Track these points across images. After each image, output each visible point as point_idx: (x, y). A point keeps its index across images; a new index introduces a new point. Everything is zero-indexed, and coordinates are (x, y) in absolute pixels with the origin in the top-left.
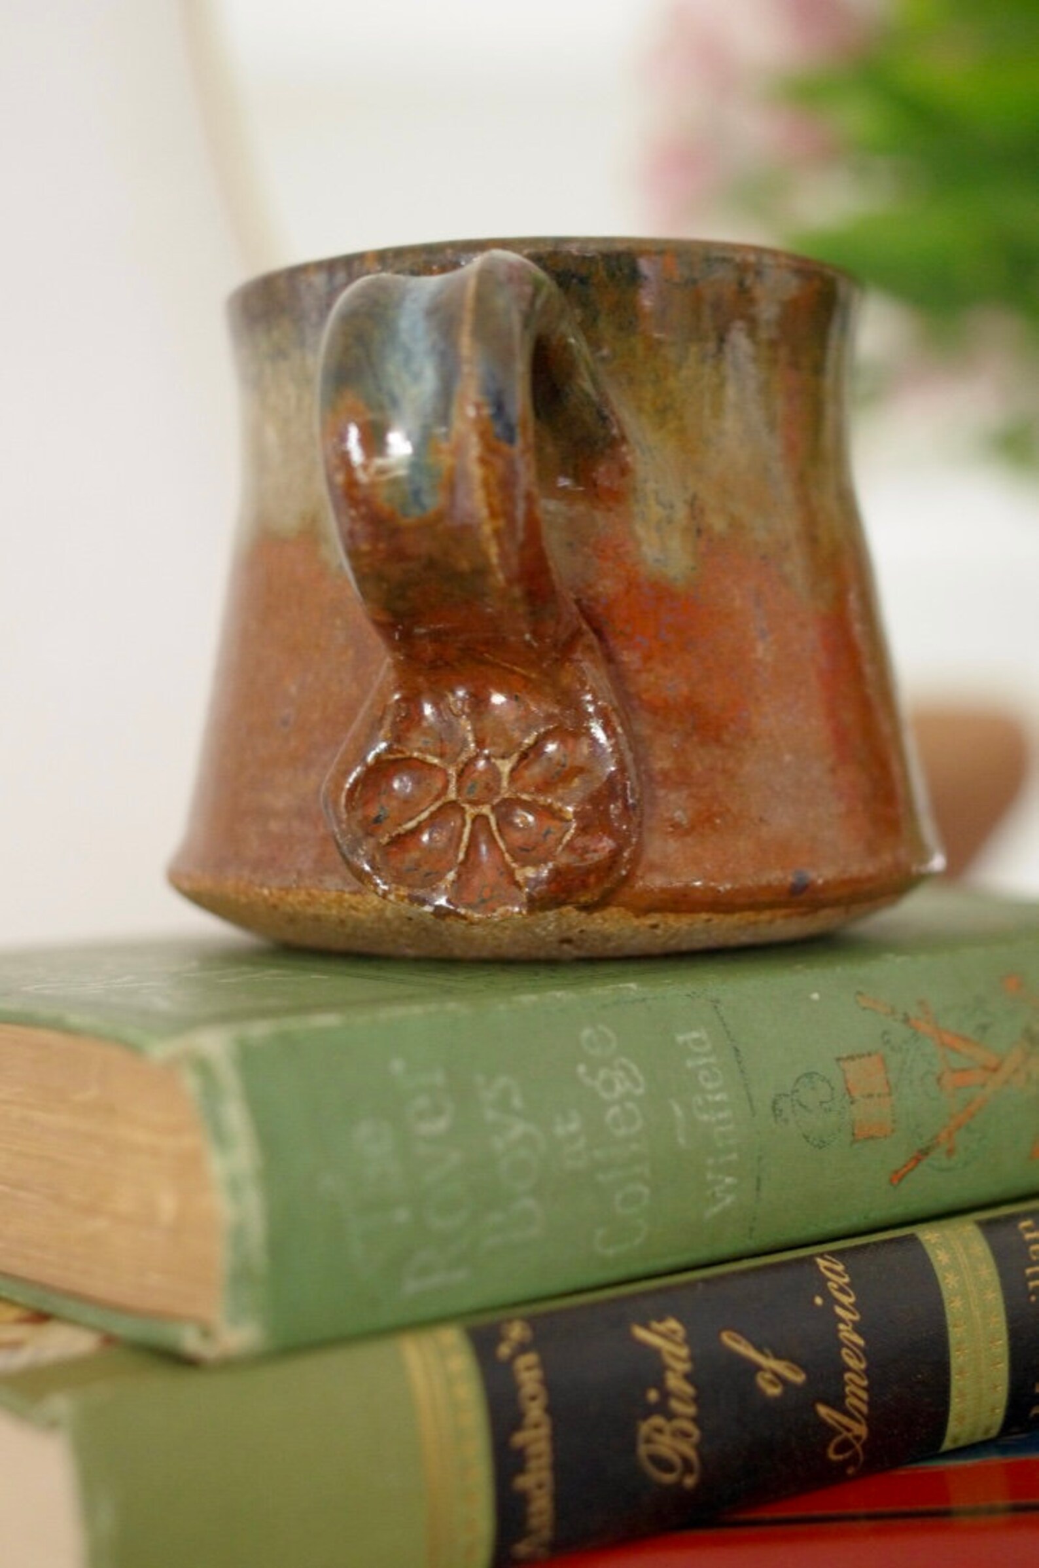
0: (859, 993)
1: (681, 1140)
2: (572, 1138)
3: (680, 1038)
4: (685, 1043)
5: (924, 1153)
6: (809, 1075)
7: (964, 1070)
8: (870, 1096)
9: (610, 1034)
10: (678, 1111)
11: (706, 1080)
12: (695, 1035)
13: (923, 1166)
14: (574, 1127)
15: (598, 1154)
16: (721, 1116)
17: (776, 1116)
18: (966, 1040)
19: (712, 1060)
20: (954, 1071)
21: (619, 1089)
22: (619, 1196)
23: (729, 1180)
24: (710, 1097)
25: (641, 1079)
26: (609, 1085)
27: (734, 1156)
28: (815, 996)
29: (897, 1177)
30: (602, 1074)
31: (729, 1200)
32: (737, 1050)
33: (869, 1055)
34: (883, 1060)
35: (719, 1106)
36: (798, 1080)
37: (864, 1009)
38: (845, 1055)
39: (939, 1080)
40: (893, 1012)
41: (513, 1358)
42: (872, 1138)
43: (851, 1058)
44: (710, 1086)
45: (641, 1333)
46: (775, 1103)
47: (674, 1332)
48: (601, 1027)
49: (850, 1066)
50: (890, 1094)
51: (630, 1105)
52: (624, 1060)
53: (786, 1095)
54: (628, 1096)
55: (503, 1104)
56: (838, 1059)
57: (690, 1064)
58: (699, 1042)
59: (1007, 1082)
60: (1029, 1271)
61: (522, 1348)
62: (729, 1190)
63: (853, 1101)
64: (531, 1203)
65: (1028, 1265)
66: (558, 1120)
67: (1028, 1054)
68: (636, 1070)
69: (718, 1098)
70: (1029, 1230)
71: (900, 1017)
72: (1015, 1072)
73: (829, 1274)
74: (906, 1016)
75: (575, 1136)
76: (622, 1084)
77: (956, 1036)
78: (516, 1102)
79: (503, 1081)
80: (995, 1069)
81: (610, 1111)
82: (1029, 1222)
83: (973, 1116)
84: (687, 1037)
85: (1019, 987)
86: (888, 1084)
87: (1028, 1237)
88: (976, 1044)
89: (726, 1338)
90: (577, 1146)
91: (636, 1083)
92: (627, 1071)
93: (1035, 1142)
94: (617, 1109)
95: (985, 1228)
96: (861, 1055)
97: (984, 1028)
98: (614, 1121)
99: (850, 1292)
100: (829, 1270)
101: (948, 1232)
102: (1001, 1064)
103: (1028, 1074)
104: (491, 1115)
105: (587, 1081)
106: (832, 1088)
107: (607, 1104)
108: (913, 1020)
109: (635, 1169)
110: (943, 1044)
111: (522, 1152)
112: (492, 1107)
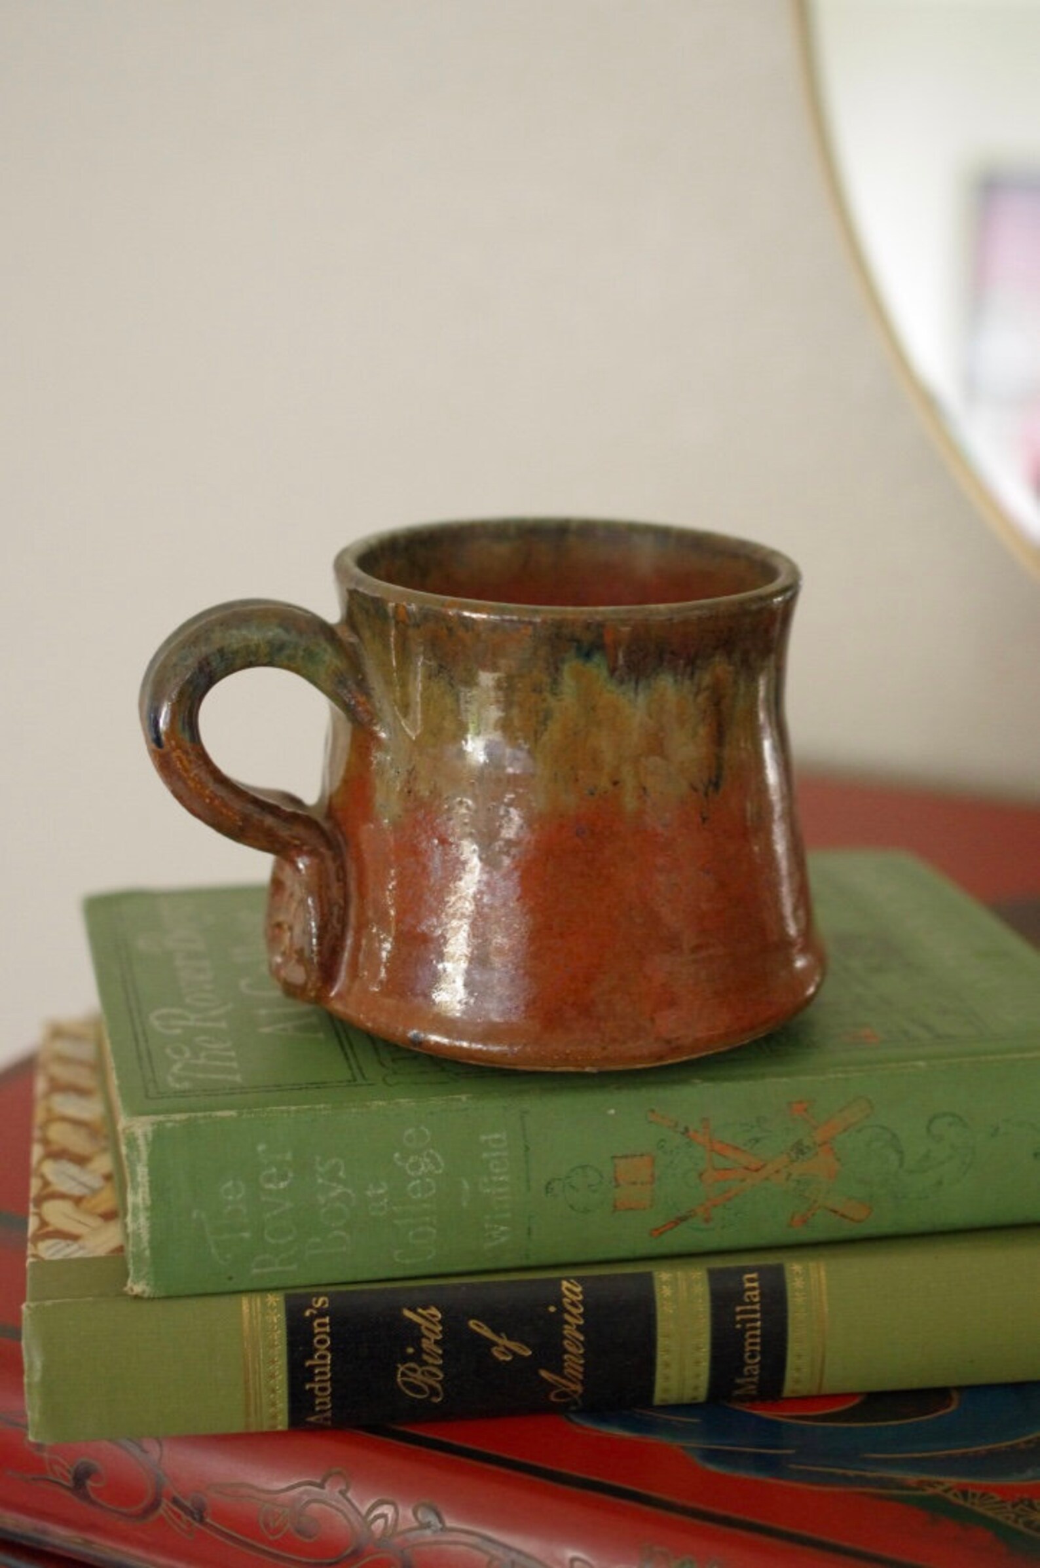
0: (653, 1111)
1: (465, 1204)
2: (378, 1198)
3: (483, 1138)
4: (486, 1141)
5: (680, 1219)
6: (583, 1167)
7: (724, 1169)
8: (634, 1183)
9: (427, 1132)
10: (466, 1185)
11: (495, 1166)
12: (497, 1136)
13: (683, 1226)
14: (381, 1191)
15: (395, 1208)
16: (501, 1190)
17: (547, 1192)
18: (736, 1149)
19: (505, 1154)
20: (716, 1169)
21: (423, 1169)
22: (411, 1233)
23: (503, 1228)
24: (495, 1178)
25: (442, 1164)
26: (416, 1166)
27: (508, 1215)
29: (657, 1233)
30: (411, 1160)
31: (503, 1239)
32: (527, 1148)
33: (642, 1155)
34: (653, 1159)
35: (501, 1184)
36: (572, 1170)
37: (651, 1122)
38: (619, 1154)
39: (701, 1175)
40: (676, 1125)
41: (313, 1318)
42: (631, 1209)
43: (626, 1157)
44: (497, 1171)
45: (405, 1312)
46: (549, 1183)
47: (434, 1316)
48: (422, 1128)
49: (622, 1162)
50: (651, 1183)
51: (429, 1180)
52: (431, 1151)
53: (559, 1179)
54: (429, 1174)
55: (331, 1175)
56: (614, 1157)
57: (485, 1155)
58: (499, 1141)
59: (767, 1179)
60: (738, 1309)
61: (321, 1313)
62: (503, 1233)
63: (618, 1186)
64: (343, 1234)
65: (741, 1305)
66: (371, 1186)
67: (792, 1161)
68: (439, 1158)
69: (501, 1179)
70: (751, 1280)
71: (681, 1129)
72: (777, 1172)
73: (567, 1293)
74: (687, 1130)
75: (381, 1197)
76: (426, 1166)
77: (728, 1145)
78: (341, 1174)
79: (334, 1161)
80: (757, 1170)
81: (413, 1183)
82: (754, 1276)
83: (729, 1199)
84: (490, 1137)
85: (806, 1110)
86: (652, 1176)
87: (748, 1285)
88: (744, 1151)
89: (472, 1324)
90: (381, 1203)
91: (437, 1166)
92: (432, 1158)
93: (792, 1218)
94: (418, 1181)
95: (713, 1275)
96: (635, 1156)
97: (757, 1140)
98: (414, 1190)
99: (580, 1306)
100: (569, 1290)
101: (680, 1274)
102: (763, 1166)
103: (790, 1175)
104: (320, 1181)
105: (400, 1163)
106: (602, 1176)
107: (410, 1179)
108: (691, 1132)
109: (427, 1219)
110: (713, 1150)
111: (338, 1204)
112: (322, 1176)
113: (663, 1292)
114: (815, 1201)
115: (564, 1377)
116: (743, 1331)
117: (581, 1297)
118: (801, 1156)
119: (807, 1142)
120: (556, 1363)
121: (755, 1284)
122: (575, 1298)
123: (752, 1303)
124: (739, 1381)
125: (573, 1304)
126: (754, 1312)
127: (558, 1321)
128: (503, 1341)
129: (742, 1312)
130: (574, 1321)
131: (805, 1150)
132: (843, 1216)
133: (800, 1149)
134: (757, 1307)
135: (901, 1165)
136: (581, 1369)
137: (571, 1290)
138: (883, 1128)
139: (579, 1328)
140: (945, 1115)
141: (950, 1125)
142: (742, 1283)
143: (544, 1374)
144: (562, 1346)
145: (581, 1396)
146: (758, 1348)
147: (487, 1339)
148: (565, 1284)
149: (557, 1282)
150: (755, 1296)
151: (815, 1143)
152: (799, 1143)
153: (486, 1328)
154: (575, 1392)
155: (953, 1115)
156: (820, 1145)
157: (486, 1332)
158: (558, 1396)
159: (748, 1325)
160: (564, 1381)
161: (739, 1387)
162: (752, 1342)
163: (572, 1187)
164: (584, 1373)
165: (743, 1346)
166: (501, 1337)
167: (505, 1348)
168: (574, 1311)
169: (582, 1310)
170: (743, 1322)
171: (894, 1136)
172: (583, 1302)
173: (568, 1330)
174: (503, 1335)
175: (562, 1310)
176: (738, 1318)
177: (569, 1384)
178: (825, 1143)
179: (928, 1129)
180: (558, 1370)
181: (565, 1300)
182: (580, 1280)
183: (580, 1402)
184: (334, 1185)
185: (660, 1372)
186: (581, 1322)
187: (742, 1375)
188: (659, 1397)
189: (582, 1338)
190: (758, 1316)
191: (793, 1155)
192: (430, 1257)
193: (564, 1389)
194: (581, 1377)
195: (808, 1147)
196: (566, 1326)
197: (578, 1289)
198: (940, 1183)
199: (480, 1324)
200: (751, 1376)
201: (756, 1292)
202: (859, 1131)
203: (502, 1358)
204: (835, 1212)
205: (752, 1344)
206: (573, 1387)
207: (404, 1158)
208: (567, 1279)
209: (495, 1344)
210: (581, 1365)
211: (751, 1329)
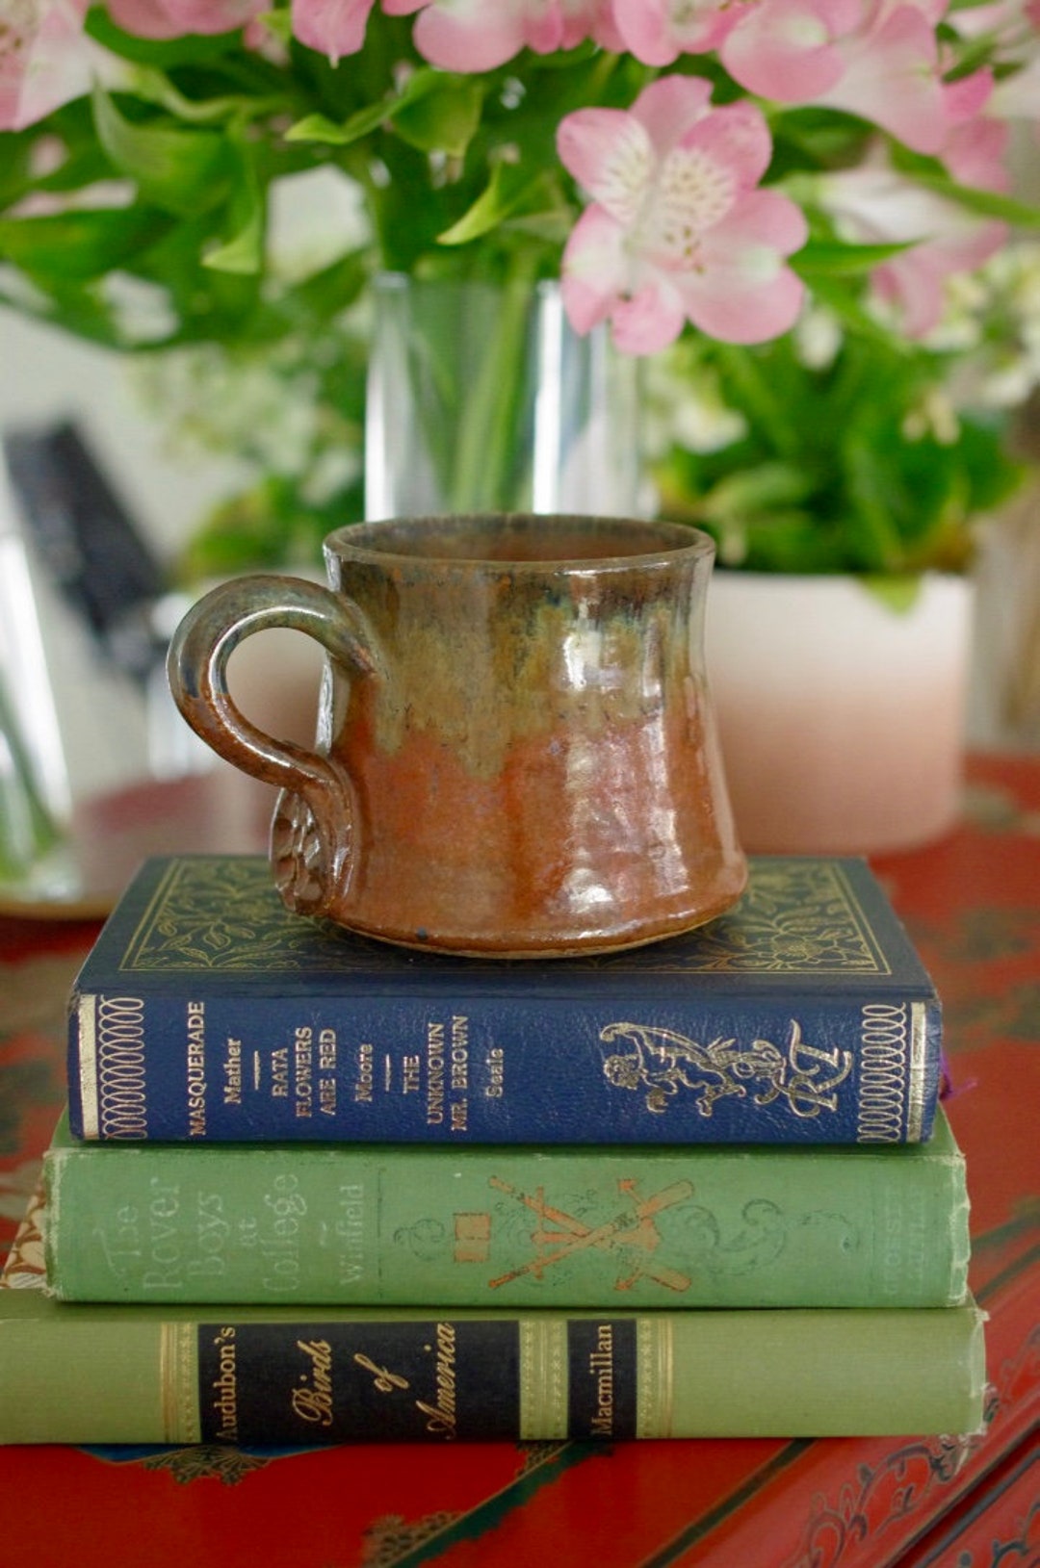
0: (494, 1177)
1: (323, 1243)
2: (249, 1231)
3: (343, 1188)
4: (346, 1191)
5: (515, 1274)
6: (428, 1221)
7: (554, 1233)
9: (296, 1180)
10: (325, 1227)
11: (351, 1213)
12: (355, 1187)
13: (517, 1280)
14: (251, 1226)
15: (262, 1241)
16: (355, 1234)
17: (395, 1239)
18: (566, 1216)
19: (359, 1203)
20: (546, 1232)
21: (289, 1210)
22: (277, 1265)
23: (357, 1267)
24: (350, 1223)
25: (306, 1208)
26: (283, 1207)
27: (360, 1256)
28: (459, 1175)
29: (495, 1284)
30: (279, 1202)
31: (357, 1277)
32: (380, 1200)
33: (481, 1214)
34: (490, 1220)
35: (354, 1229)
36: (419, 1222)
38: (461, 1212)
39: (532, 1236)
40: (513, 1191)
41: (221, 1345)
42: (469, 1261)
43: (466, 1215)
44: (352, 1217)
45: (301, 1345)
46: (397, 1232)
47: (324, 1349)
48: (292, 1176)
49: (463, 1221)
50: (488, 1239)
51: (293, 1220)
52: (297, 1196)
53: (407, 1229)
54: (293, 1215)
55: (211, 1208)
56: (455, 1214)
57: (343, 1203)
58: (357, 1192)
59: (592, 1244)
60: (592, 1356)
61: (228, 1341)
62: (356, 1272)
63: (457, 1239)
64: (218, 1259)
65: (595, 1352)
66: (244, 1221)
67: (615, 1231)
68: (303, 1203)
69: (356, 1224)
70: (605, 1332)
71: (518, 1195)
72: (602, 1239)
73: (441, 1335)
74: (523, 1195)
75: (251, 1231)
76: (292, 1206)
77: (558, 1212)
78: (219, 1209)
79: (213, 1197)
80: (584, 1236)
81: (279, 1222)
82: (608, 1328)
83: (558, 1259)
84: (349, 1188)
85: (632, 1188)
86: (489, 1233)
87: (601, 1336)
88: (573, 1219)
89: (357, 1357)
90: (251, 1237)
91: (301, 1209)
92: (298, 1202)
93: (618, 1281)
94: (284, 1221)
95: (573, 1327)
96: (475, 1214)
97: (585, 1210)
98: (280, 1227)
99: (452, 1346)
100: (444, 1333)
101: (542, 1323)
102: (589, 1234)
103: (613, 1243)
104: (201, 1213)
105: (269, 1204)
106: (443, 1229)
107: (277, 1218)
108: (527, 1198)
109: (290, 1253)
110: (544, 1215)
111: (214, 1234)
112: (203, 1209)
113: (526, 1338)
114: (637, 1269)
115: (438, 1409)
116: (597, 1376)
117: (453, 1339)
118: (624, 1228)
119: (630, 1215)
120: (430, 1395)
121: (609, 1335)
122: (448, 1340)
123: (605, 1352)
124: (594, 1421)
125: (446, 1344)
126: (607, 1359)
127: (432, 1359)
128: (385, 1374)
129: (596, 1359)
130: (447, 1357)
131: (628, 1222)
132: (665, 1284)
133: (623, 1221)
134: (610, 1355)
135: (716, 1243)
136: (453, 1402)
137: (446, 1335)
138: (702, 1209)
139: (451, 1366)
140: (760, 1202)
141: (764, 1211)
142: (597, 1334)
143: (419, 1404)
144: (436, 1381)
145: (454, 1427)
146: (610, 1392)
147: (372, 1372)
148: (440, 1327)
149: (433, 1325)
150: (608, 1346)
151: (637, 1217)
152: (624, 1215)
153: (370, 1362)
154: (449, 1423)
155: (767, 1202)
156: (642, 1219)
157: (370, 1366)
158: (434, 1425)
159: (601, 1372)
160: (439, 1413)
161: (596, 1426)
162: (604, 1387)
163: (416, 1235)
164: (456, 1406)
165: (597, 1391)
166: (383, 1370)
167: (385, 1380)
168: (447, 1350)
169: (454, 1350)
170: (597, 1368)
171: (711, 1216)
172: (454, 1344)
173: (440, 1367)
174: (384, 1368)
175: (436, 1349)
176: (592, 1364)
177: (444, 1415)
178: (646, 1217)
179: (744, 1214)
181: (439, 1340)
182: (455, 1325)
183: (454, 1432)
184: (213, 1217)
185: (525, 1405)
186: (453, 1361)
187: (596, 1416)
188: (525, 1432)
189: (453, 1375)
190: (609, 1363)
191: (617, 1226)
192: (294, 1288)
193: (438, 1419)
194: (453, 1409)
195: (631, 1220)
196: (439, 1364)
197: (452, 1332)
198: (753, 1262)
199: (365, 1357)
200: (604, 1417)
201: (610, 1342)
202: (680, 1209)
203: (383, 1389)
204: (657, 1280)
205: (604, 1388)
206: (447, 1418)
207: (273, 1200)
208: (443, 1324)
209: (377, 1376)
210: (453, 1399)
211: (604, 1375)
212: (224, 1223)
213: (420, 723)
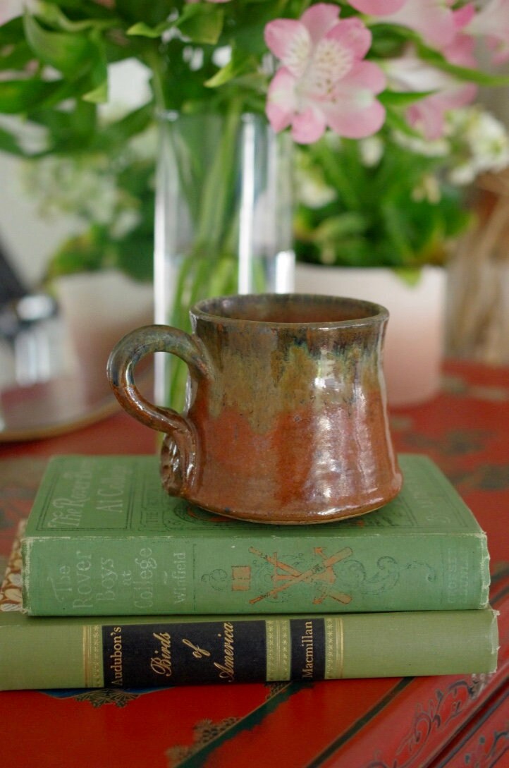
0: (252, 547)
1: (165, 582)
3: (175, 555)
4: (176, 556)
5: (263, 597)
6: (219, 570)
7: (283, 575)
9: (151, 551)
10: (166, 574)
11: (179, 567)
12: (181, 554)
13: (264, 600)
14: (129, 575)
15: (134, 582)
16: (181, 578)
17: (202, 580)
18: (288, 566)
19: (184, 562)
20: (279, 575)
21: (147, 566)
22: (142, 594)
23: (182, 594)
24: (179, 572)
25: (156, 565)
26: (144, 565)
27: (185, 589)
28: (234, 547)
29: (253, 602)
30: (143, 562)
31: (183, 600)
32: (194, 560)
33: (245, 566)
34: (250, 569)
35: (181, 575)
36: (214, 571)
37: (251, 552)
38: (236, 566)
39: (272, 577)
40: (262, 554)
41: (114, 636)
42: (240, 590)
43: (238, 567)
44: (180, 569)
45: (155, 635)
46: (203, 576)
47: (167, 637)
48: (149, 549)
49: (236, 570)
50: (249, 579)
51: (150, 571)
52: (152, 559)
53: (208, 575)
54: (150, 569)
55: (108, 566)
56: (232, 567)
57: (175, 562)
58: (182, 556)
59: (302, 581)
60: (303, 637)
61: (118, 634)
62: (182, 597)
63: (233, 579)
64: (112, 592)
65: (304, 635)
66: (124, 572)
67: (314, 574)
68: (155, 562)
69: (182, 573)
70: (309, 625)
71: (264, 556)
72: (307, 578)
75: (129, 577)
76: (149, 565)
77: (284, 564)
78: (112, 566)
79: (109, 560)
80: (298, 576)
81: (143, 572)
82: (310, 623)
83: (285, 589)
84: (178, 554)
85: (321, 551)
86: (250, 575)
87: (307, 627)
88: (292, 568)
89: (183, 640)
90: (129, 580)
91: (154, 565)
92: (152, 562)
93: (315, 599)
94: (145, 571)
95: (292, 623)
96: (242, 566)
97: (298, 563)
98: (143, 575)
100: (227, 627)
101: (277, 622)
102: (300, 575)
103: (312, 579)
104: (103, 568)
105: (138, 563)
106: (226, 574)
107: (142, 570)
108: (268, 558)
109: (149, 588)
110: (278, 566)
111: (110, 579)
112: (103, 566)
113: (269, 629)
114: (324, 593)
115: (225, 666)
116: (305, 647)
117: (232, 631)
118: (318, 572)
119: (321, 565)
120: (220, 657)
121: (311, 627)
122: (230, 631)
123: (309, 635)
124: (304, 671)
125: (229, 633)
126: (310, 639)
127: (222, 641)
128: (198, 649)
129: (305, 639)
130: (229, 640)
132: (338, 600)
133: (317, 568)
134: (311, 637)
135: (364, 579)
136: (232, 663)
137: (229, 628)
138: (356, 561)
139: (231, 644)
140: (386, 557)
141: (388, 562)
142: (305, 626)
143: (216, 664)
144: (224, 652)
145: (233, 675)
146: (312, 655)
147: (191, 648)
148: (225, 625)
149: (222, 623)
150: (310, 632)
151: (324, 566)
152: (317, 565)
153: (190, 643)
154: (231, 674)
155: (390, 558)
156: (327, 567)
157: (190, 645)
158: (223, 675)
159: (308, 645)
160: (225, 668)
161: (305, 673)
162: (309, 653)
163: (214, 578)
164: (234, 665)
165: (305, 655)
166: (197, 647)
167: (198, 652)
168: (230, 636)
169: (232, 636)
170: (305, 643)
171: (362, 565)
172: (233, 633)
173: (226, 645)
174: (197, 645)
175: (224, 635)
176: (303, 641)
177: (228, 670)
178: (329, 566)
179: (378, 563)
180: (222, 663)
181: (225, 631)
182: (233, 623)
183: (233, 678)
184: (109, 570)
185: (269, 663)
186: (232, 641)
187: (305, 668)
188: (269, 677)
189: (232, 648)
190: (311, 641)
191: (314, 571)
192: (150, 606)
193: (225, 672)
194: (232, 667)
195: (321, 568)
196: (225, 643)
197: (231, 627)
198: (383, 588)
199: (187, 641)
200: (309, 668)
201: (311, 630)
202: (345, 562)
203: (196, 656)
204: (334, 598)
205: (309, 654)
206: (230, 671)
207: (139, 561)
208: (227, 623)
209: (194, 650)
210: (232, 661)
211: (309, 647)
212: (115, 573)
213: (230, 403)
